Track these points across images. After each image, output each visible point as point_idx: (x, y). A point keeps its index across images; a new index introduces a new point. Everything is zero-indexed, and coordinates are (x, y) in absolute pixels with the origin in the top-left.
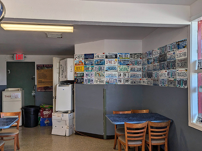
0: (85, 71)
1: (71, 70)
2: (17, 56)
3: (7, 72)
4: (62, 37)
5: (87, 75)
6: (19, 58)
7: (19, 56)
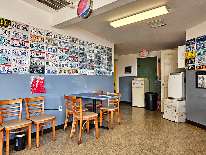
0: (197, 56)
1: (183, 57)
2: (143, 53)
3: (137, 66)
4: (165, 24)
5: (198, 60)
6: (144, 55)
7: (144, 52)
